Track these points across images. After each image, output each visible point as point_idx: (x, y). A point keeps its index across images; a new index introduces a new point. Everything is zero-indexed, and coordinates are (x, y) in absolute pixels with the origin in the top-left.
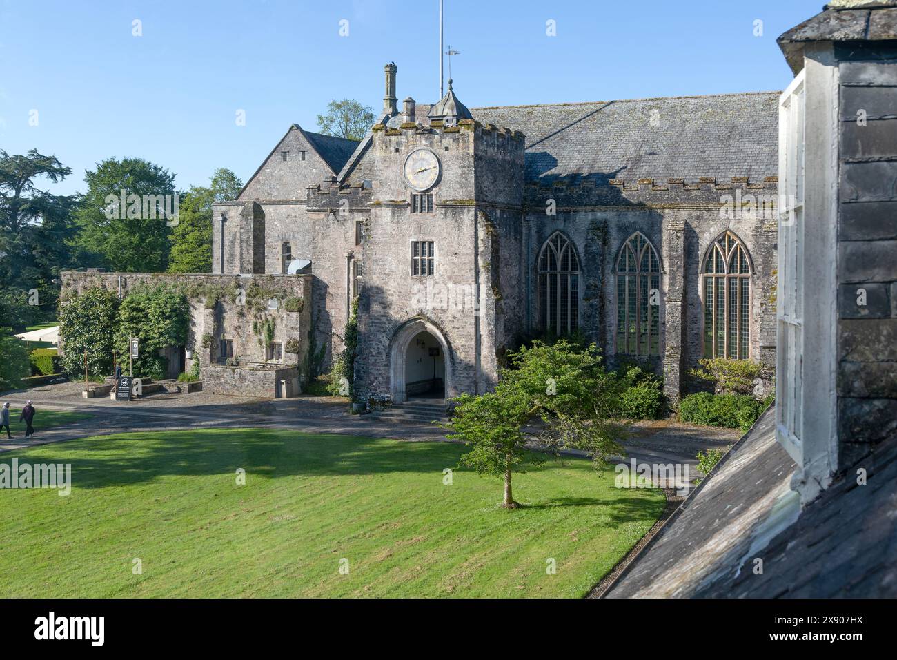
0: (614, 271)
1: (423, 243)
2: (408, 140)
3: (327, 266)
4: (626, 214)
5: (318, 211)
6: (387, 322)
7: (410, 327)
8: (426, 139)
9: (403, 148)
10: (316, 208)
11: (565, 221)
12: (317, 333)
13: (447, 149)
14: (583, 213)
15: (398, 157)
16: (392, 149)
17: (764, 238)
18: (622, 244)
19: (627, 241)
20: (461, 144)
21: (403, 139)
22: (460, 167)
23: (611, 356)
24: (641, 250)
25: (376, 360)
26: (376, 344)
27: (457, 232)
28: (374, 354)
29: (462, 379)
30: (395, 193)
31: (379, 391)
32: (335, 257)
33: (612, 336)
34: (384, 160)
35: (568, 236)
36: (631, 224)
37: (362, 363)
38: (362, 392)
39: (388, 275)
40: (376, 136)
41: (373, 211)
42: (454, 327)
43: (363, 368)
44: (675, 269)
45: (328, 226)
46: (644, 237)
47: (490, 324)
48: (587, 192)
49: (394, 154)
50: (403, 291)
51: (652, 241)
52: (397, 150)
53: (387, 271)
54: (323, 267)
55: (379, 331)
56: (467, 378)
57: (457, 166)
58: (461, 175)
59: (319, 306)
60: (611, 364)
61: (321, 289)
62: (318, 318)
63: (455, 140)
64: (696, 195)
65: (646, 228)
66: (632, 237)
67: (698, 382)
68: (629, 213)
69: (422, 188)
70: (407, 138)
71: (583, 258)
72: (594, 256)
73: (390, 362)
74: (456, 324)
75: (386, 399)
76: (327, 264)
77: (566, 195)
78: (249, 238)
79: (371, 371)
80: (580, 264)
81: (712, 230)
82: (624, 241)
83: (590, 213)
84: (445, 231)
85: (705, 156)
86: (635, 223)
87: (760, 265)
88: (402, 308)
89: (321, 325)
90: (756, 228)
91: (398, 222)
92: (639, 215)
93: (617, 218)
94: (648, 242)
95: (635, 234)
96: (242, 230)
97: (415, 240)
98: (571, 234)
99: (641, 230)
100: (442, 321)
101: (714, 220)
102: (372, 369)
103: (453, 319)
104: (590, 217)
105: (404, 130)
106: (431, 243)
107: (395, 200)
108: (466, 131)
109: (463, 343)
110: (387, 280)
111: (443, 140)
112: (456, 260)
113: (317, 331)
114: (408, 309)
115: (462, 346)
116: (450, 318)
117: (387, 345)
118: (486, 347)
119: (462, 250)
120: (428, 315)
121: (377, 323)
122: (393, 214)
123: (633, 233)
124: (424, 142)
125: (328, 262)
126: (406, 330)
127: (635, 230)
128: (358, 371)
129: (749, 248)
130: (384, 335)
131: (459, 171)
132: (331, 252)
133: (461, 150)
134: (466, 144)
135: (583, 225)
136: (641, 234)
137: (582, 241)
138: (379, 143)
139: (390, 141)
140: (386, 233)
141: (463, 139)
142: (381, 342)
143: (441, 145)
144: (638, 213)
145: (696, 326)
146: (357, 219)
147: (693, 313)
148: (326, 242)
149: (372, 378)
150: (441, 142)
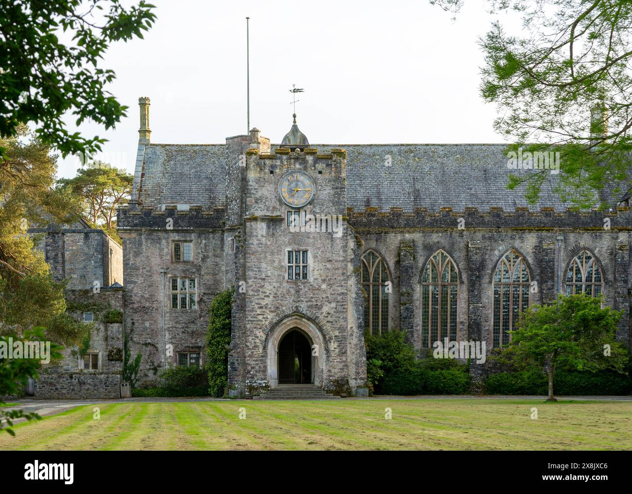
0: (420, 282)
1: (298, 251)
2: (282, 164)
3: (139, 282)
4: (431, 235)
5: (130, 230)
6: (263, 320)
7: (285, 323)
8: (300, 164)
9: (278, 171)
10: (128, 228)
11: (377, 241)
12: (130, 343)
13: (320, 172)
14: (393, 234)
15: (273, 178)
16: (267, 170)
17: (544, 254)
18: (427, 260)
19: (431, 257)
20: (333, 169)
21: (278, 163)
22: (333, 188)
23: (418, 351)
24: (442, 265)
25: (252, 352)
26: (253, 339)
27: (330, 242)
28: (251, 347)
29: (336, 363)
30: (271, 208)
31: (256, 379)
32: (149, 274)
33: (419, 334)
34: (258, 181)
35: (380, 254)
36: (435, 244)
37: (236, 356)
38: (236, 381)
39: (264, 279)
40: (250, 159)
41: (248, 224)
42: (328, 322)
43: (237, 360)
44: (474, 278)
45: (140, 244)
46: (445, 254)
47: (360, 318)
48: (397, 217)
49: (268, 176)
50: (279, 293)
51: (453, 257)
52: (272, 172)
53: (263, 276)
54: (135, 283)
55: (255, 328)
56: (340, 362)
57: (329, 188)
58: (334, 195)
59: (132, 319)
60: (418, 357)
61: (134, 303)
62: (132, 330)
63: (327, 165)
64: (489, 221)
65: (447, 246)
66: (435, 254)
67: (489, 367)
68: (433, 234)
69: (298, 205)
70: (282, 162)
71: (393, 272)
72: (408, 269)
73: (266, 353)
74: (329, 319)
75: (264, 385)
76: (140, 280)
77: (378, 219)
78: (56, 255)
79: (248, 362)
80: (391, 276)
81: (501, 248)
82: (429, 257)
83: (399, 235)
84: (319, 242)
85: (473, 192)
86: (438, 242)
87: (537, 275)
88: (278, 308)
89: (135, 336)
90: (536, 246)
91: (273, 234)
92: (441, 236)
93: (423, 239)
94: (449, 257)
95: (438, 251)
96: (49, 248)
97: (290, 249)
98: (383, 252)
99: (443, 248)
100: (317, 317)
101: (502, 240)
102: (248, 360)
103: (327, 315)
104: (399, 237)
105: (279, 155)
106: (305, 252)
107: (271, 215)
108: (339, 158)
109: (337, 334)
110: (263, 284)
111: (317, 165)
112: (329, 266)
113: (130, 341)
114: (284, 308)
115: (336, 336)
116: (324, 314)
117: (264, 339)
118: (356, 337)
119: (335, 257)
120: (304, 312)
121: (254, 321)
122: (268, 227)
123: (437, 250)
124: (298, 166)
125: (141, 278)
126: (281, 325)
127: (439, 248)
128: (233, 363)
129: (530, 262)
130: (260, 330)
131: (332, 192)
132: (145, 268)
133: (333, 174)
134: (339, 169)
135: (393, 245)
136: (443, 251)
137: (392, 258)
138: (254, 165)
139: (265, 164)
140: (261, 244)
141: (335, 165)
142: (258, 337)
143: (315, 169)
144: (441, 235)
145: (488, 323)
146: (172, 238)
147: (485, 314)
148: (138, 260)
149: (249, 368)
150: (314, 166)
